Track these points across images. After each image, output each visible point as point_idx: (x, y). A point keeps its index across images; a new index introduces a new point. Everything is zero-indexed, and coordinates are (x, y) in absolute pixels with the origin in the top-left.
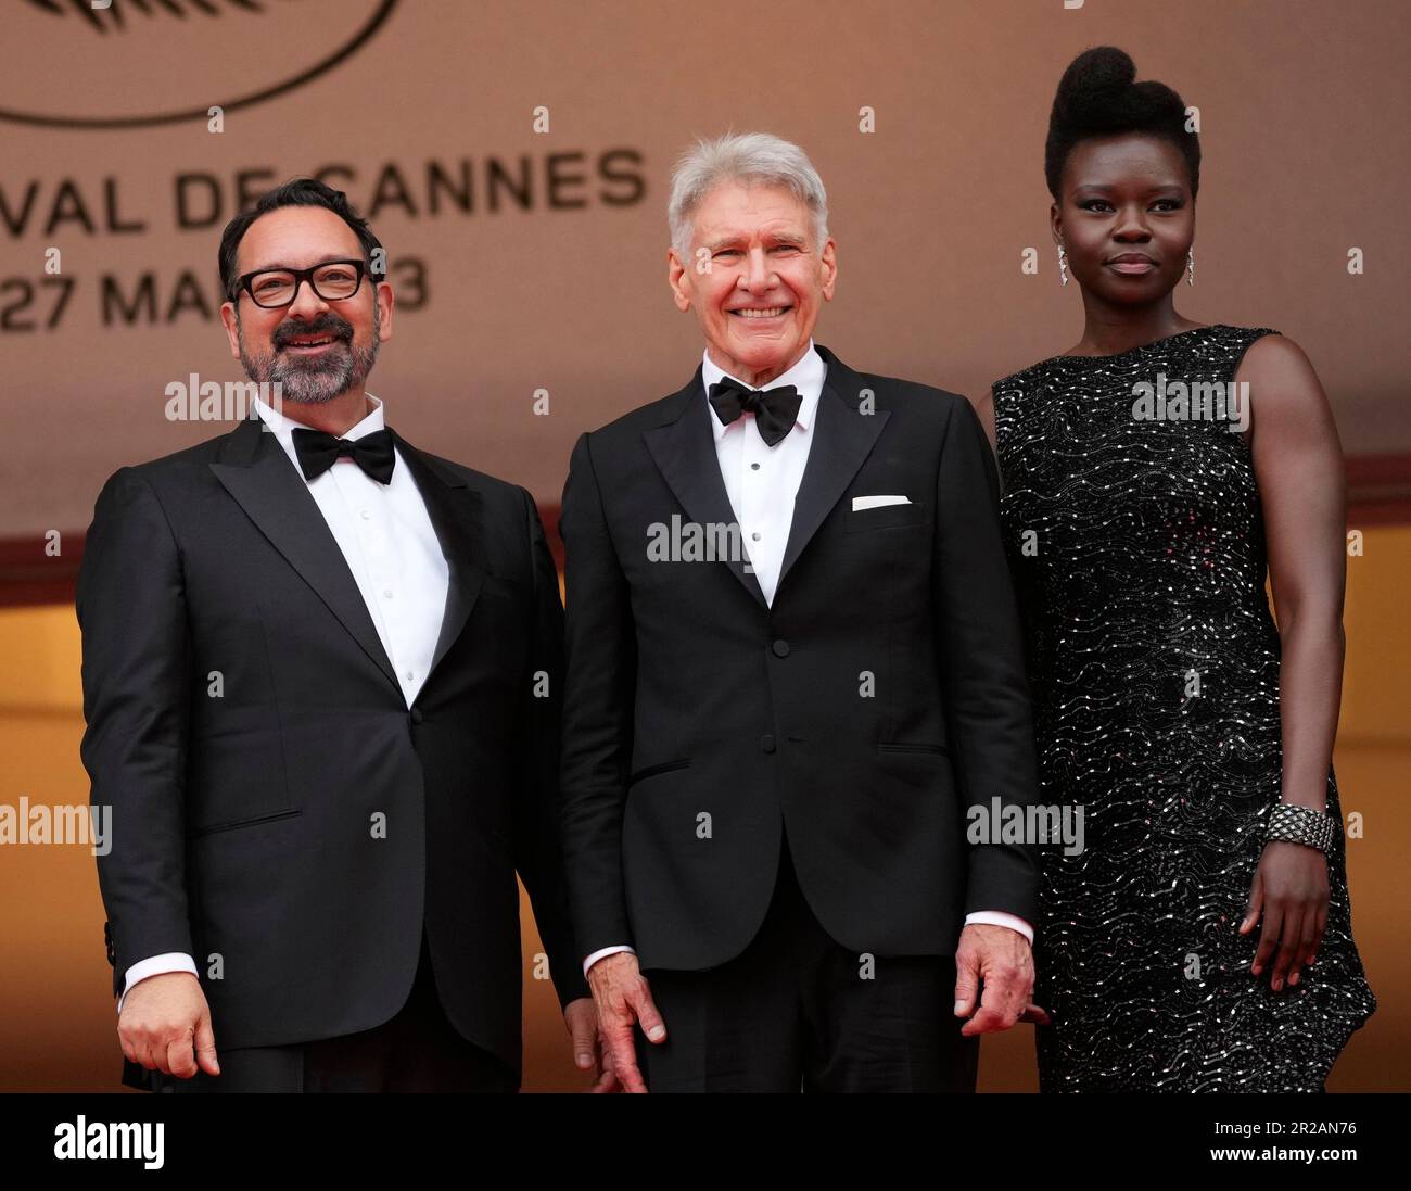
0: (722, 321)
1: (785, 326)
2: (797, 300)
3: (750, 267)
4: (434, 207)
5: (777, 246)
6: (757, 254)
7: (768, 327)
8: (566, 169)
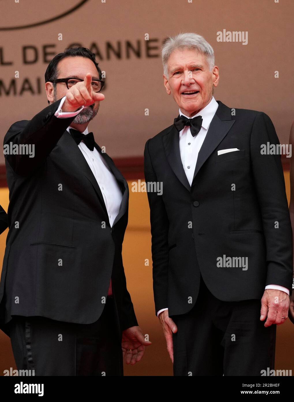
0: (179, 97)
1: (198, 97)
2: (201, 89)
3: (184, 77)
4: (108, 57)
5: (194, 69)
6: (187, 72)
7: (192, 98)
8: (152, 44)
